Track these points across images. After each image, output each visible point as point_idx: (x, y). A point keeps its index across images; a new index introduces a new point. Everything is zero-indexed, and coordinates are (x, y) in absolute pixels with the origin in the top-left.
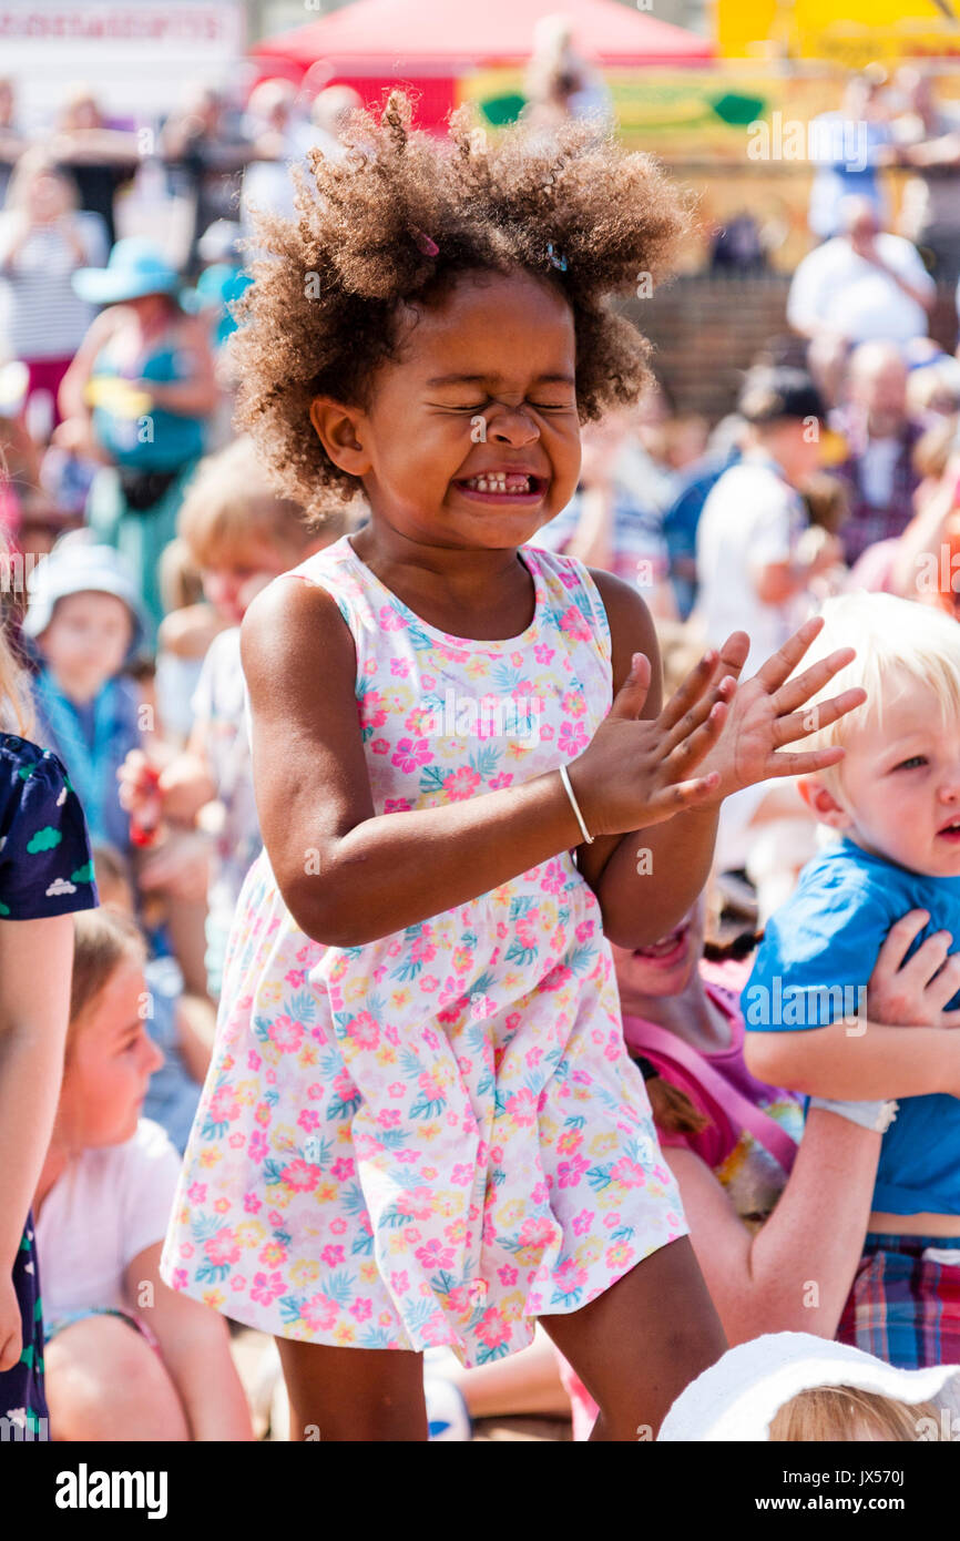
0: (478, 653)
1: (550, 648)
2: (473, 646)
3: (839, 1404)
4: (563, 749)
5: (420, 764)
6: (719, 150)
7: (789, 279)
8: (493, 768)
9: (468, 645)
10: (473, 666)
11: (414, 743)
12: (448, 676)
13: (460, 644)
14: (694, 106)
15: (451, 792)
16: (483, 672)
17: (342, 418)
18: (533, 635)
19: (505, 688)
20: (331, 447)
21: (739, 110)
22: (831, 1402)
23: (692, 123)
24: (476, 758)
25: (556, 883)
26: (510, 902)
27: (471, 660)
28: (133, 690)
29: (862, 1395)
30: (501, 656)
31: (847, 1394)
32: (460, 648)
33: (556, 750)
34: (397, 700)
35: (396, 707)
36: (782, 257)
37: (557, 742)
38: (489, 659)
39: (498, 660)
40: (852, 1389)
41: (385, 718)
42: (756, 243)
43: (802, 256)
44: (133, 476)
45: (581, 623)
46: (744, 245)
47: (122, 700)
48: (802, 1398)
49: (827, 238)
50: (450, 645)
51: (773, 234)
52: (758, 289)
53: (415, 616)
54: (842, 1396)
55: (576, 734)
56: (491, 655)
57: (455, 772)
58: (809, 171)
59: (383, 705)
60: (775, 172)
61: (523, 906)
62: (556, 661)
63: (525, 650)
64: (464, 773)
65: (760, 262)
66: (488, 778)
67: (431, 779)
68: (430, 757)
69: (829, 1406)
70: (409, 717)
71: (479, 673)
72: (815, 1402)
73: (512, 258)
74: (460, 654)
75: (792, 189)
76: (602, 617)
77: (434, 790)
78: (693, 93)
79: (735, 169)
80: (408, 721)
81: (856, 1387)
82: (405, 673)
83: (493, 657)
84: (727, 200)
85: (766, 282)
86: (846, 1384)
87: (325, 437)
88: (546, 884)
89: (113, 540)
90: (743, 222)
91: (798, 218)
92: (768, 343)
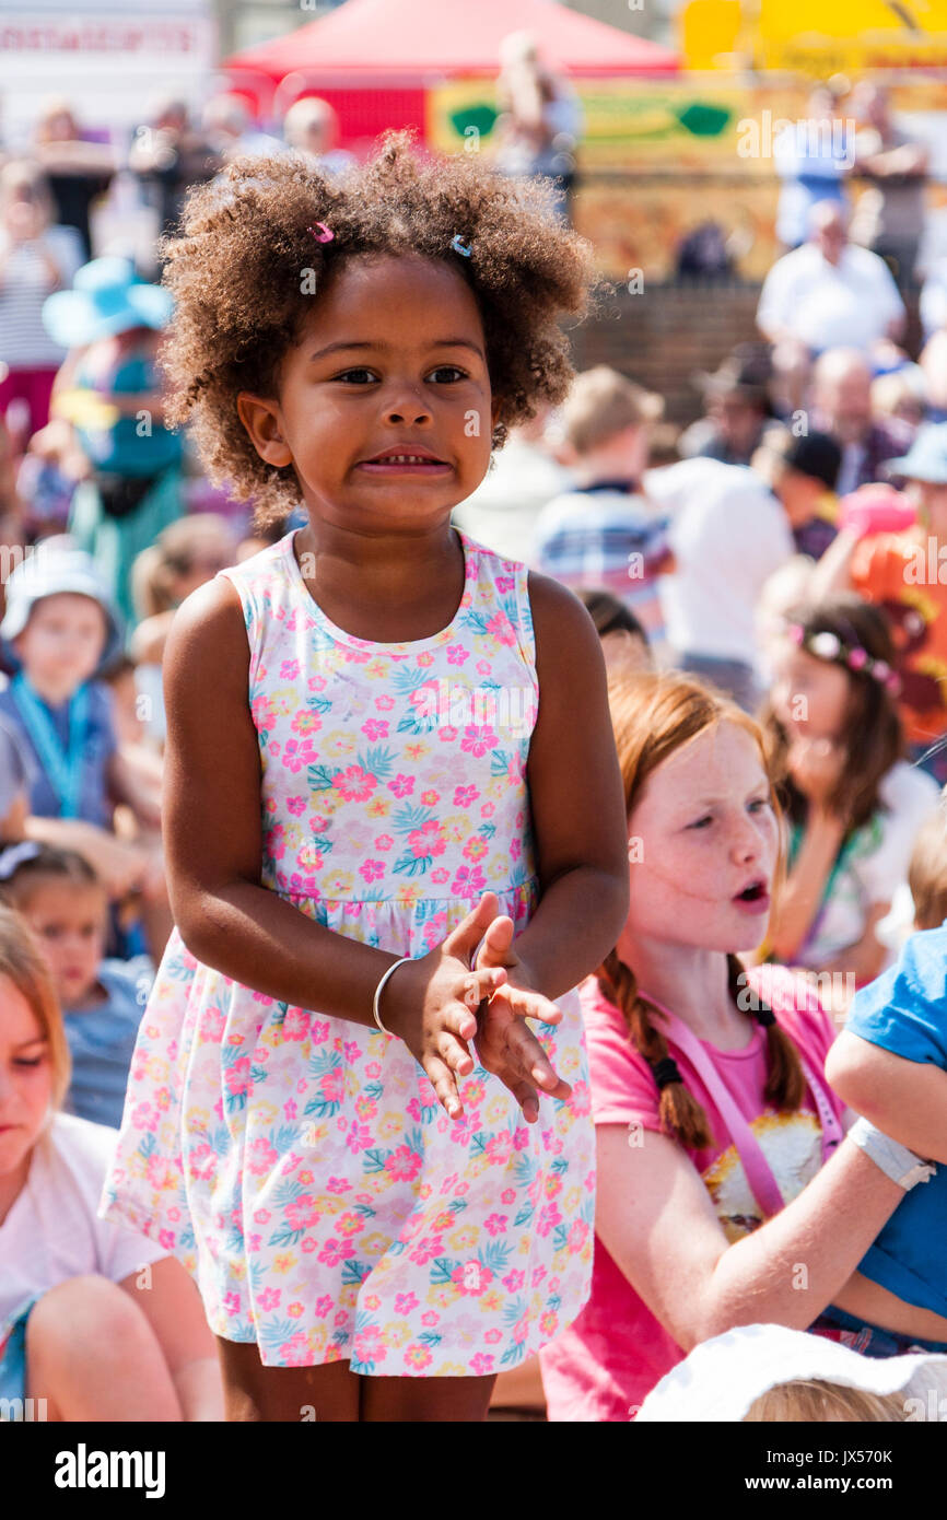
0: (379, 654)
1: (465, 649)
2: (375, 648)
3: (810, 1399)
4: (467, 750)
5: (305, 763)
6: (685, 160)
7: (757, 287)
8: (387, 769)
9: (371, 646)
10: (374, 667)
11: (299, 743)
12: (341, 677)
13: (362, 646)
14: (660, 117)
15: (343, 791)
16: (381, 675)
17: (266, 414)
18: (446, 636)
19: (404, 690)
20: (258, 442)
21: (705, 121)
22: (803, 1395)
23: (659, 134)
24: (365, 758)
25: (469, 887)
26: (415, 904)
27: (371, 662)
28: (106, 693)
29: (835, 1389)
30: (406, 657)
31: (818, 1387)
32: (361, 650)
33: (459, 750)
34: (283, 703)
35: (283, 710)
36: (750, 266)
37: (460, 743)
38: (390, 660)
39: (402, 661)
40: (823, 1383)
41: (274, 721)
42: (722, 251)
43: (771, 263)
44: (111, 483)
45: (506, 629)
46: (710, 253)
47: (95, 701)
48: (774, 1393)
49: (798, 245)
50: (353, 646)
51: (739, 242)
52: (724, 297)
53: (324, 617)
54: (813, 1390)
55: (484, 735)
56: (393, 657)
57: (344, 772)
58: (776, 181)
59: (273, 708)
60: (742, 182)
61: (429, 908)
62: (469, 663)
63: (436, 650)
64: (353, 772)
65: (727, 269)
66: (386, 780)
67: (318, 777)
68: (314, 756)
69: (800, 1398)
70: (294, 719)
71: (377, 674)
72: (786, 1396)
73: (403, 240)
74: (361, 655)
75: (758, 199)
76: (528, 623)
77: (323, 789)
78: (660, 104)
79: (700, 179)
80: (294, 723)
81: (827, 1380)
82: (294, 676)
83: (396, 658)
84: (692, 209)
85: (732, 291)
86: (818, 1378)
87: (253, 433)
88: (457, 888)
89: (91, 547)
90: (710, 231)
91: (765, 228)
92: (735, 349)
